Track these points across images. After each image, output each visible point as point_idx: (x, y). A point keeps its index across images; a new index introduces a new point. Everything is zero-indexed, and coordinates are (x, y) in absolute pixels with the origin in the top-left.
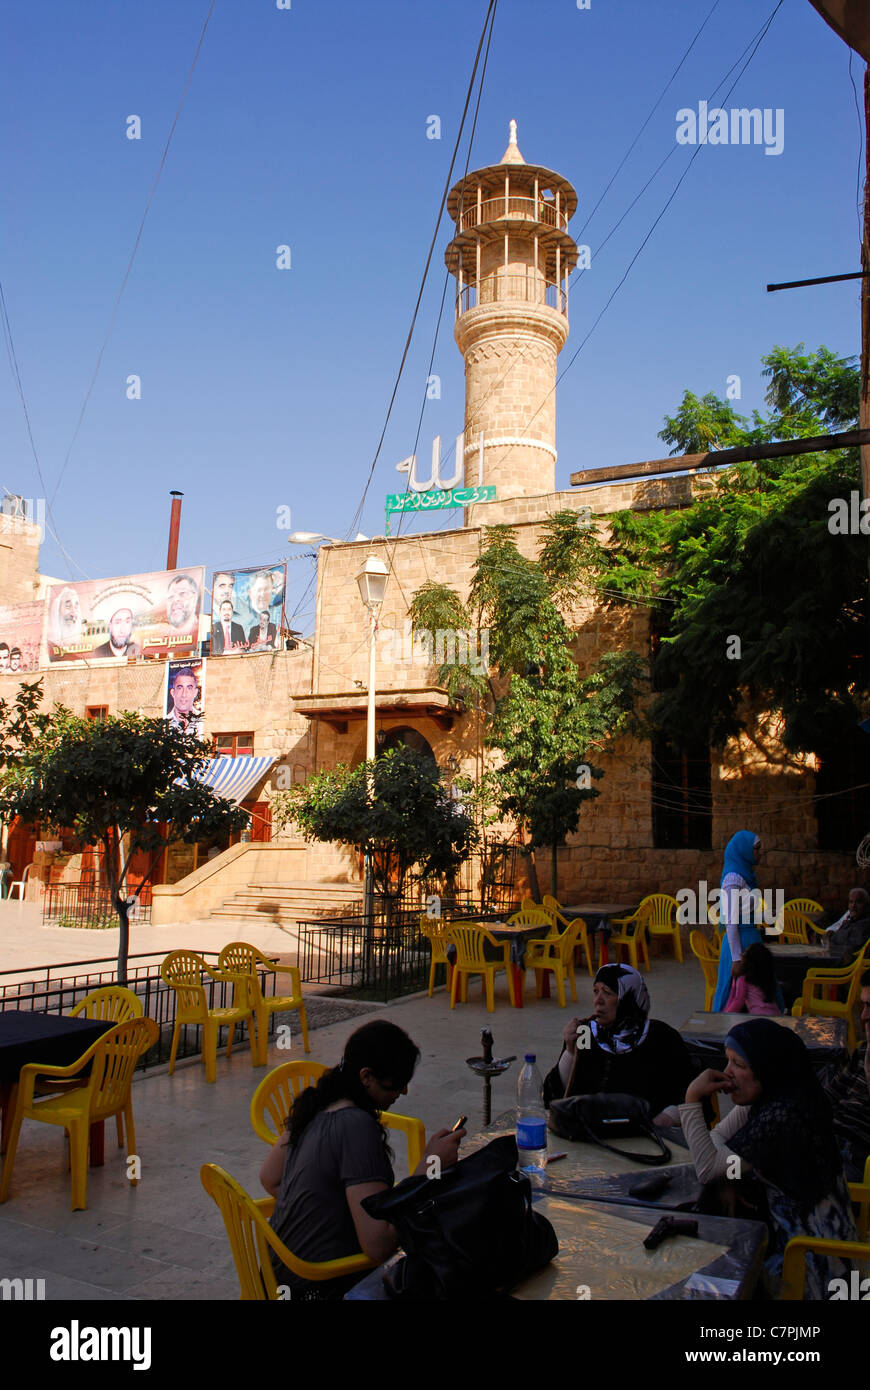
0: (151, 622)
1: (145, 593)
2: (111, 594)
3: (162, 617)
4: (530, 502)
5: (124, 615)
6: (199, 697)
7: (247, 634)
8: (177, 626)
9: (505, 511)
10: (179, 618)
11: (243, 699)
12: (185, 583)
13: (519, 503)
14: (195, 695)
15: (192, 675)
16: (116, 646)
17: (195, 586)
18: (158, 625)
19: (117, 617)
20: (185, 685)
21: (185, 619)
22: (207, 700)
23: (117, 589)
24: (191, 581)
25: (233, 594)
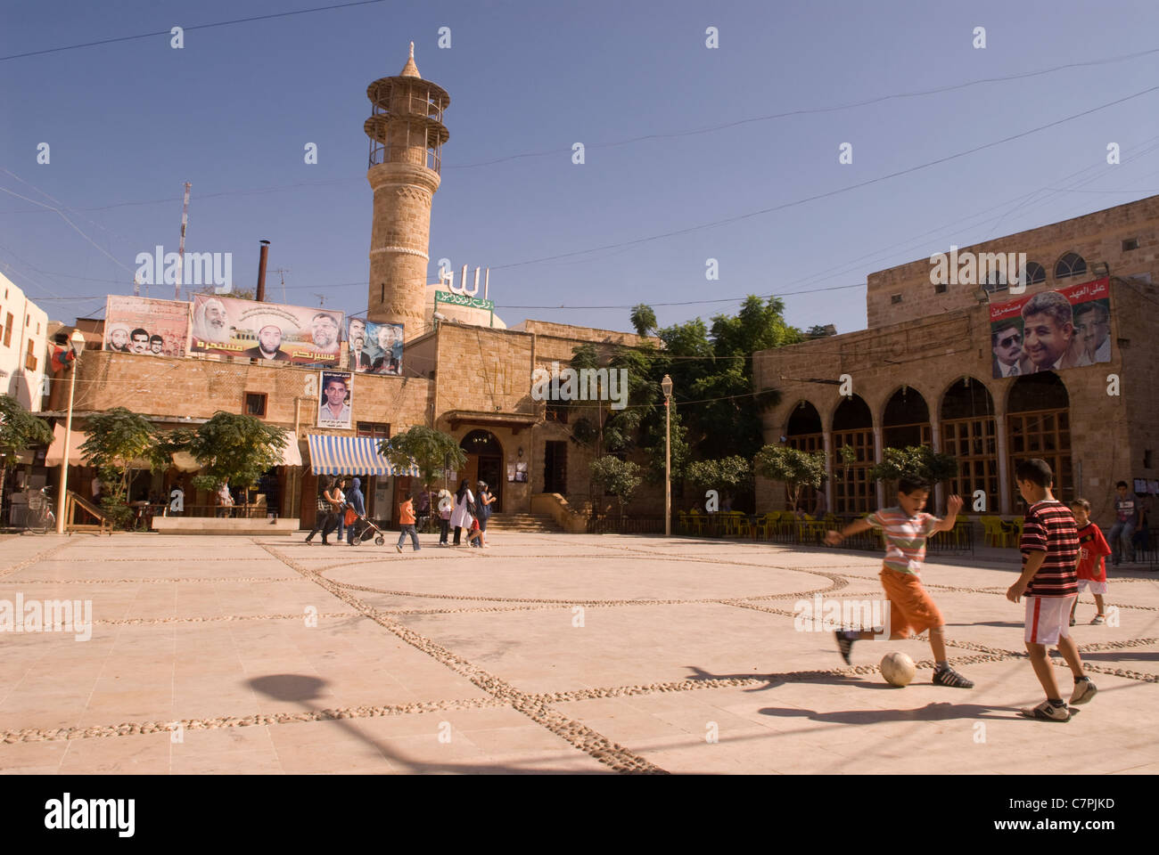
0: (299, 340)
1: (293, 319)
2: (261, 313)
3: (307, 338)
4: (556, 327)
5: (273, 331)
6: (348, 398)
7: (372, 361)
8: (321, 347)
9: (544, 328)
10: (322, 341)
11: (381, 403)
12: (327, 320)
13: (551, 325)
14: (345, 396)
15: (343, 382)
16: (266, 351)
17: (337, 323)
18: (305, 343)
19: (266, 330)
20: (337, 388)
21: (328, 343)
22: (354, 400)
23: (266, 311)
24: (333, 319)
25: (366, 335)
